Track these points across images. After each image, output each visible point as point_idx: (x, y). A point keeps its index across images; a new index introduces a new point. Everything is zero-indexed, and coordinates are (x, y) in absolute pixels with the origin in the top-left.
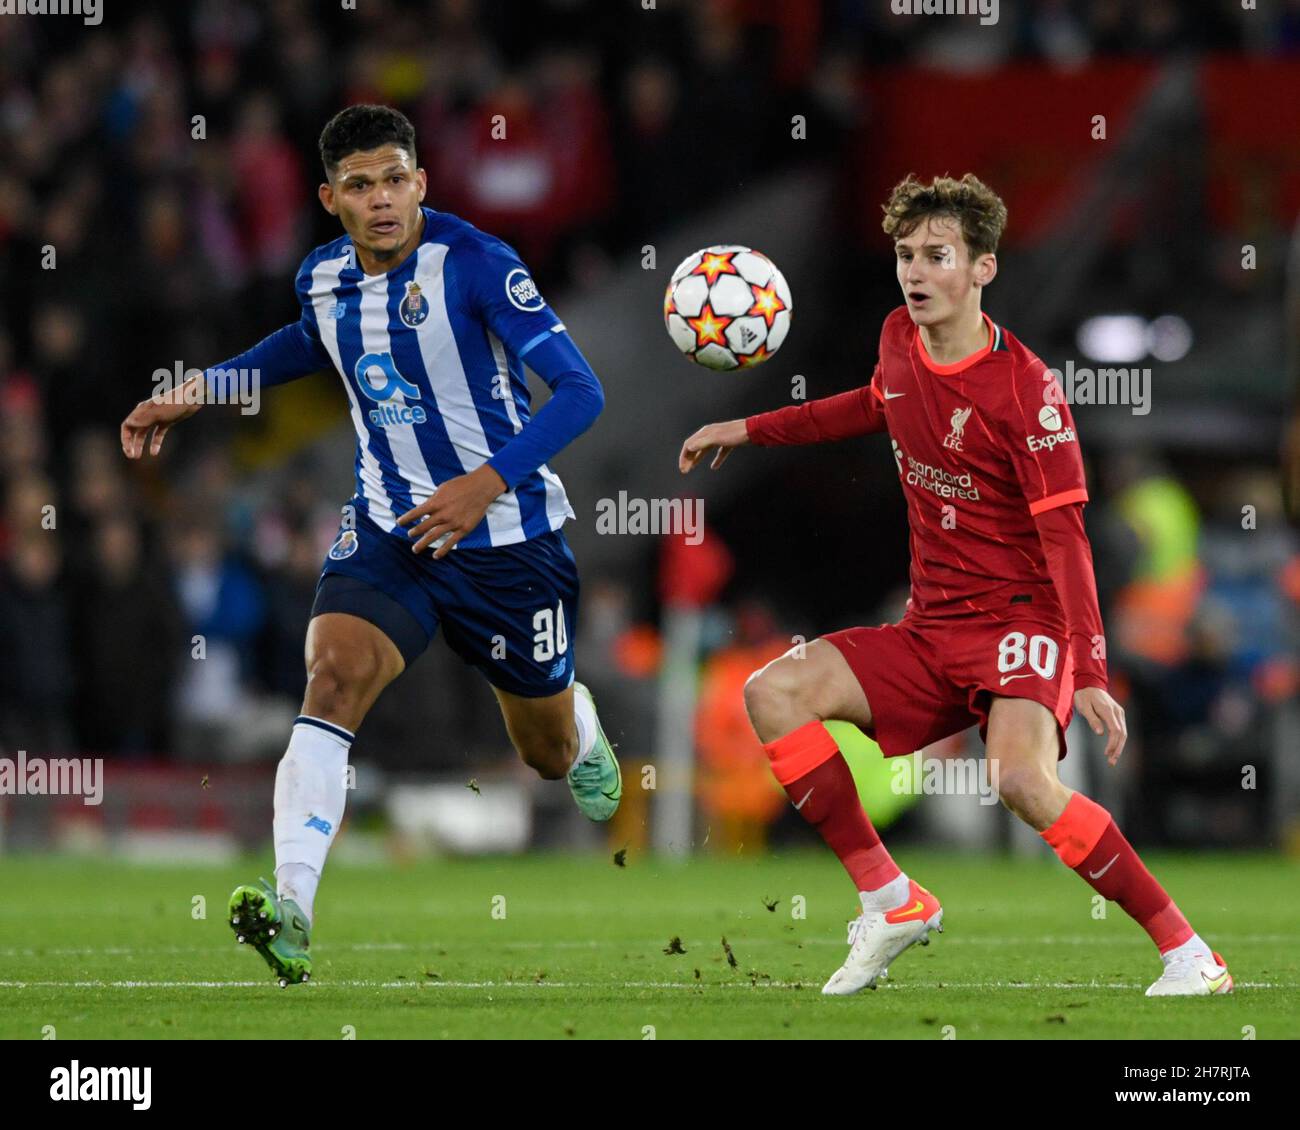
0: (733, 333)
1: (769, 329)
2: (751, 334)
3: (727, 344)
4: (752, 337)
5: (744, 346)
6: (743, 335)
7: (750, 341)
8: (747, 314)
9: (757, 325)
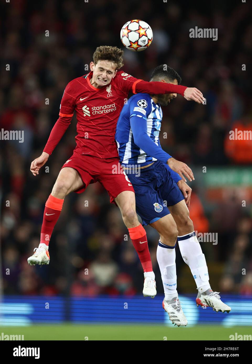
0: (140, 43)
1: (147, 36)
2: (144, 40)
3: (141, 46)
4: (145, 41)
5: (145, 44)
6: (143, 42)
7: (145, 42)
8: (140, 38)
9: (144, 38)
